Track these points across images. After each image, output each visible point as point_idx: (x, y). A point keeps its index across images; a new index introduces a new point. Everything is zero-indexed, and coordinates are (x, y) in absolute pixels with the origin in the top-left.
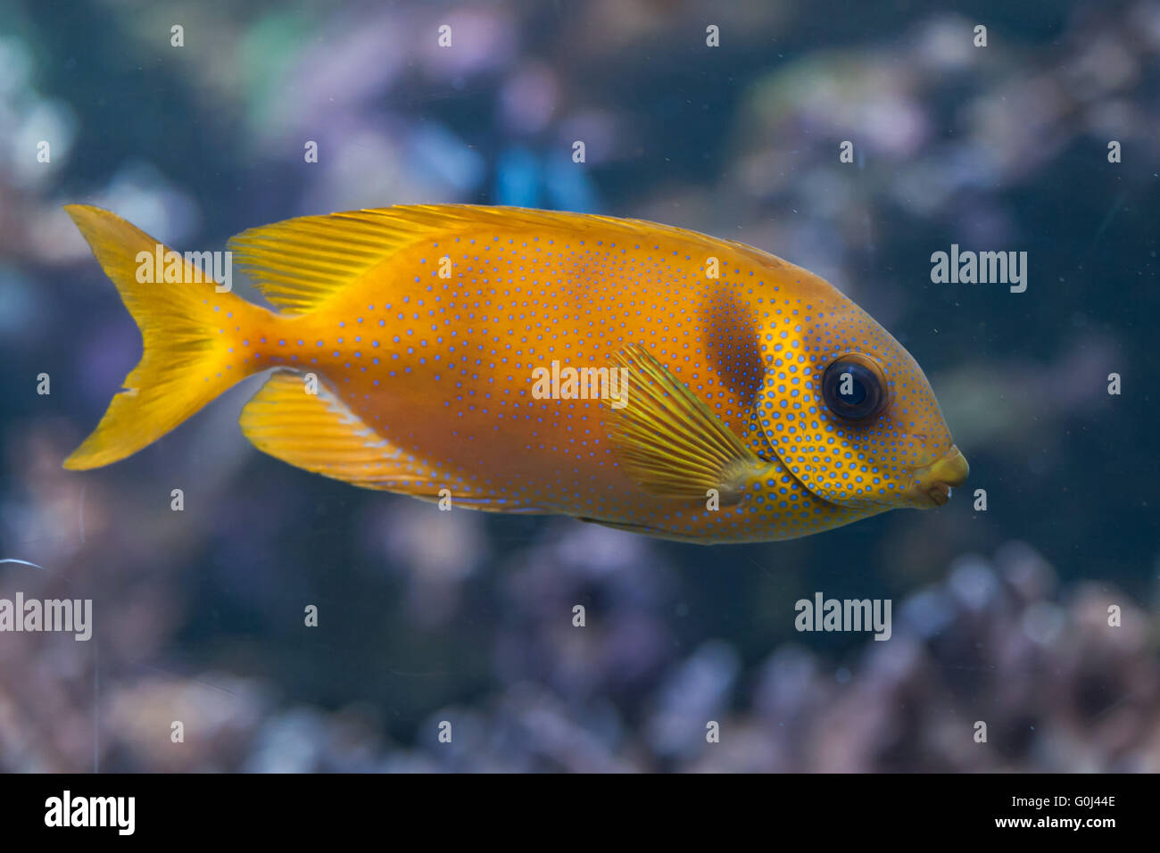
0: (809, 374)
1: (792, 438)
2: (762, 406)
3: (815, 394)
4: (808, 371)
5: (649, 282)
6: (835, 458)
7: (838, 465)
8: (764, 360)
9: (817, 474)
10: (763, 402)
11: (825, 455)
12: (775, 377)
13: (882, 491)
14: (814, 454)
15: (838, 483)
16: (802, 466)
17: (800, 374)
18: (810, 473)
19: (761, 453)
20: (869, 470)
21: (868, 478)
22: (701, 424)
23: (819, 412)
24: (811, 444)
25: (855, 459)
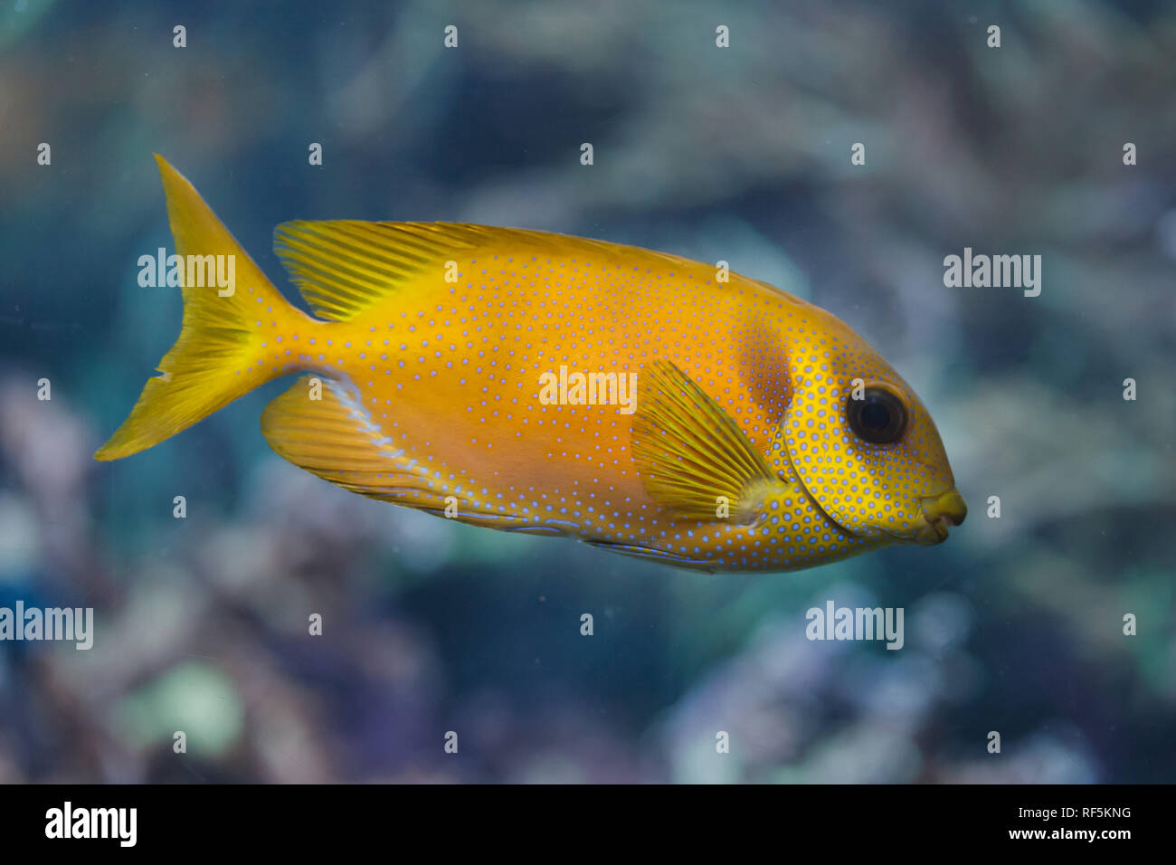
0: (836, 396)
1: (814, 458)
2: (789, 425)
3: (840, 416)
4: (836, 392)
5: (684, 304)
6: (852, 482)
7: (854, 489)
8: (794, 380)
9: (834, 496)
10: (791, 420)
11: (843, 477)
12: (804, 397)
13: (891, 519)
14: (833, 476)
15: (852, 506)
16: (820, 487)
17: (827, 395)
18: (827, 495)
19: (781, 473)
20: (882, 497)
21: (880, 504)
22: (728, 439)
23: (842, 434)
24: (830, 465)
25: (869, 484)
